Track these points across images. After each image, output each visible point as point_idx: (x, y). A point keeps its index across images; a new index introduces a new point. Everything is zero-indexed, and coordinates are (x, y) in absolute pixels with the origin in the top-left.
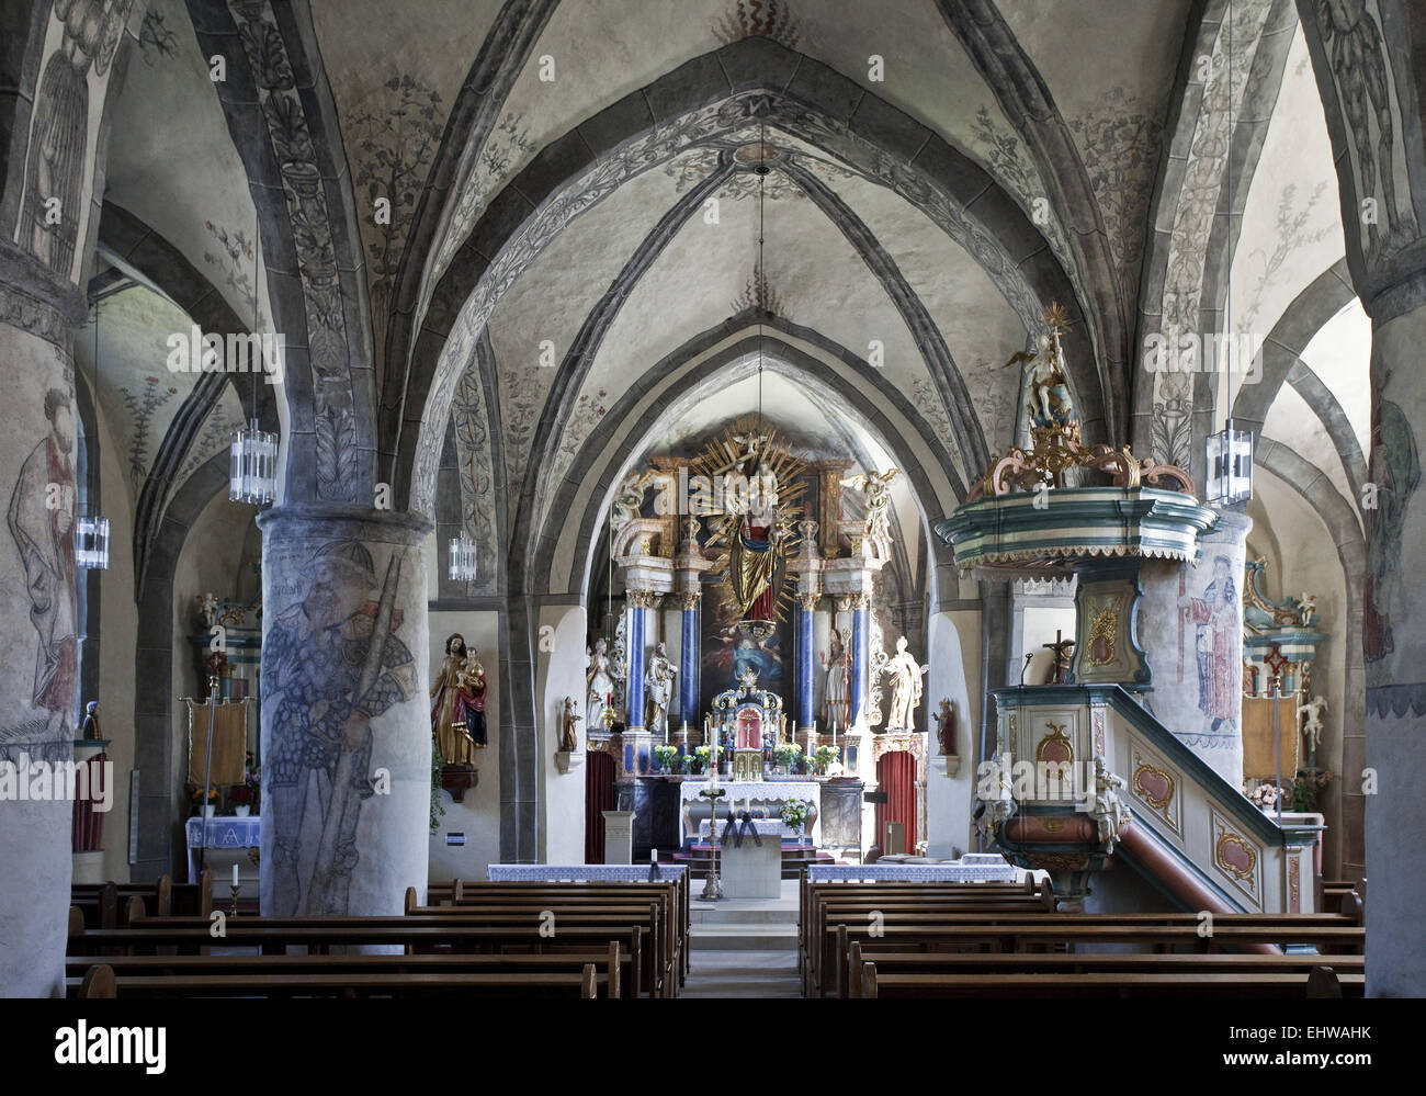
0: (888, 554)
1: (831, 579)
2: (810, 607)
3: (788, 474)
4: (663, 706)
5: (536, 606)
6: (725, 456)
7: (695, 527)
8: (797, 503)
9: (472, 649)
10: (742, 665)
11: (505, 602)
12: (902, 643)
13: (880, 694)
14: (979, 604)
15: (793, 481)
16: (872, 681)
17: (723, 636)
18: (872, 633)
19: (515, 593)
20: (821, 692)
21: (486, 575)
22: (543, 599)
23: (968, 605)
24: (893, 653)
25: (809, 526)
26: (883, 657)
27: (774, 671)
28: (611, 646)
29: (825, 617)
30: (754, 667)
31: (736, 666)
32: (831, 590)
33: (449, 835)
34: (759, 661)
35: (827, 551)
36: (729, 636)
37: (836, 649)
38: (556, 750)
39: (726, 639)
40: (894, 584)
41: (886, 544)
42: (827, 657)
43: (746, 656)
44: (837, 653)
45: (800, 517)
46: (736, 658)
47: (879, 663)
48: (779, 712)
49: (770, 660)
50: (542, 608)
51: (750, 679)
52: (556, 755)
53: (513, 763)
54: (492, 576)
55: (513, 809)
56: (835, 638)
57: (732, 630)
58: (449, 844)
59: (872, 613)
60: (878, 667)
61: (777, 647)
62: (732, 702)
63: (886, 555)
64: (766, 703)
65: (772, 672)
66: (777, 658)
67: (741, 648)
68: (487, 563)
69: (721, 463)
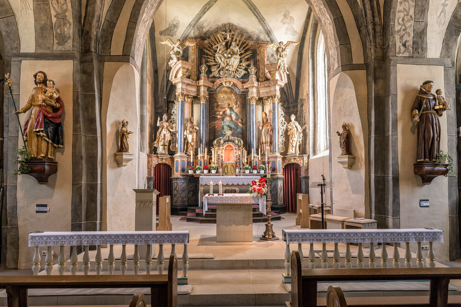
0: (286, 80)
1: (262, 91)
2: (254, 102)
3: (244, 48)
4: (192, 144)
5: (101, 61)
6: (217, 40)
7: (205, 68)
8: (248, 60)
9: (50, 81)
10: (225, 127)
11: (77, 55)
12: (293, 117)
13: (284, 139)
14: (365, 66)
15: (246, 51)
16: (281, 134)
17: (218, 115)
18: (280, 113)
19: (85, 51)
20: (259, 139)
21: (65, 36)
22: (106, 58)
23: (358, 67)
24: (289, 121)
25: (253, 70)
26: (285, 123)
27: (239, 130)
28: (169, 118)
29: (260, 107)
30: (231, 128)
31: (223, 128)
32: (262, 96)
33: (38, 206)
34: (233, 126)
35: (260, 79)
36: (220, 115)
37: (265, 121)
38: (115, 150)
39: (219, 117)
40: (285, 98)
41: (286, 75)
42: (261, 124)
43: (227, 124)
44: (265, 122)
45: (249, 65)
46: (223, 124)
47: (283, 126)
48: (242, 146)
49: (237, 126)
50: (106, 63)
51: (229, 133)
52: (115, 155)
53: (82, 157)
54: (69, 37)
55: (81, 187)
56: (264, 116)
57: (221, 113)
58: (37, 212)
59: (279, 105)
60: (283, 128)
61: (240, 120)
62: (222, 142)
63: (285, 80)
64: (237, 142)
65: (238, 131)
66: (240, 125)
67: (225, 121)
68: (66, 29)
69: (216, 43)
